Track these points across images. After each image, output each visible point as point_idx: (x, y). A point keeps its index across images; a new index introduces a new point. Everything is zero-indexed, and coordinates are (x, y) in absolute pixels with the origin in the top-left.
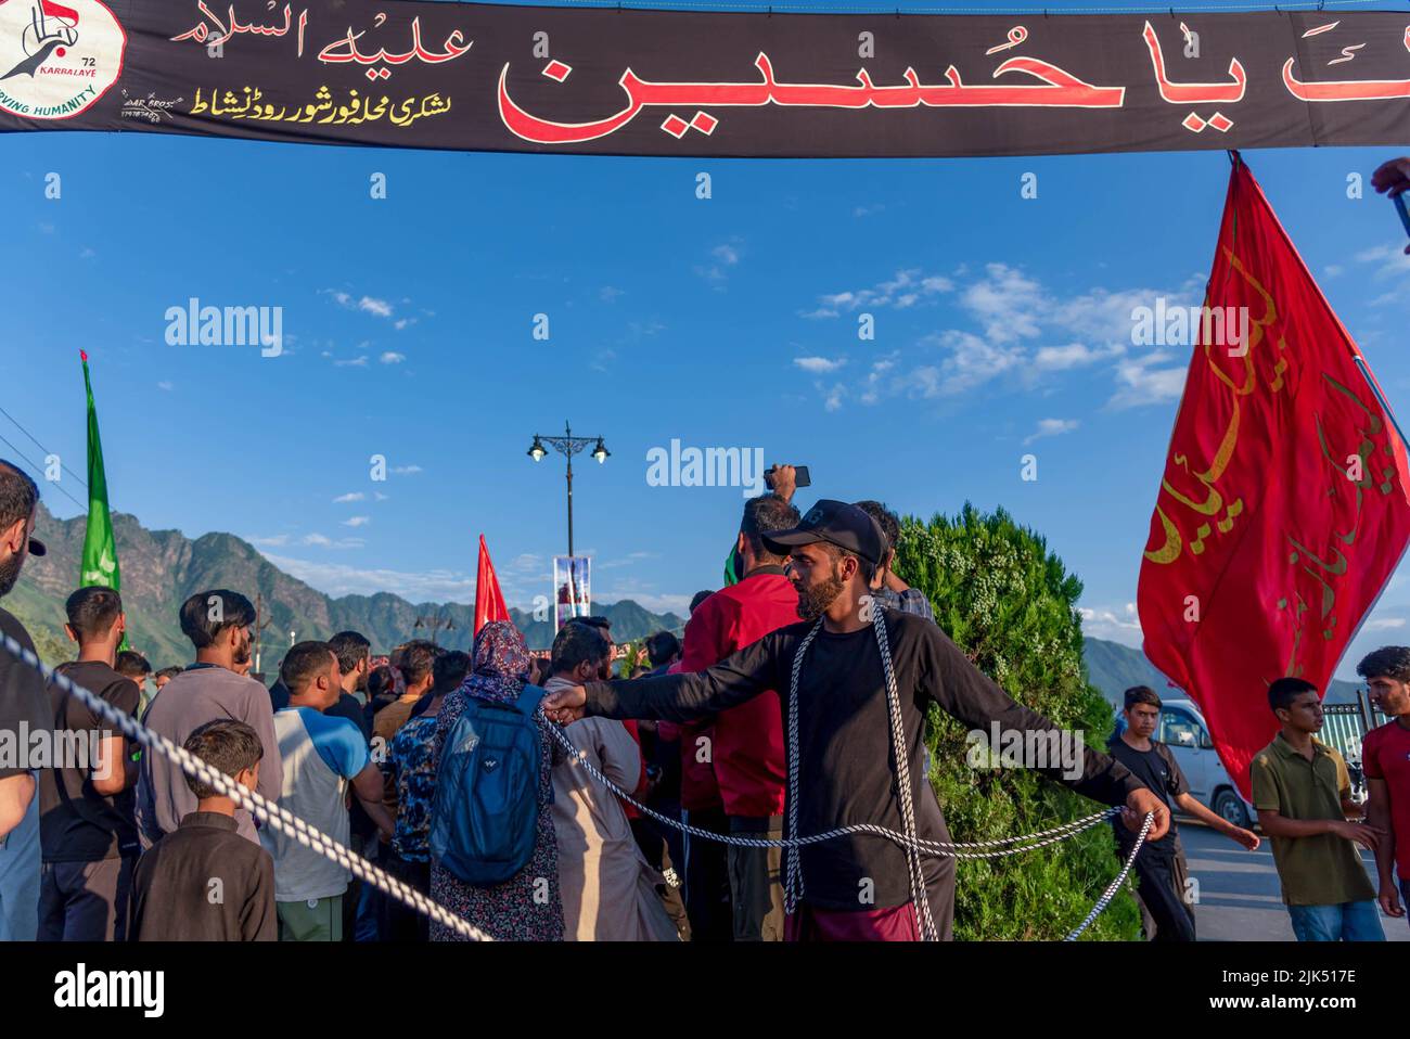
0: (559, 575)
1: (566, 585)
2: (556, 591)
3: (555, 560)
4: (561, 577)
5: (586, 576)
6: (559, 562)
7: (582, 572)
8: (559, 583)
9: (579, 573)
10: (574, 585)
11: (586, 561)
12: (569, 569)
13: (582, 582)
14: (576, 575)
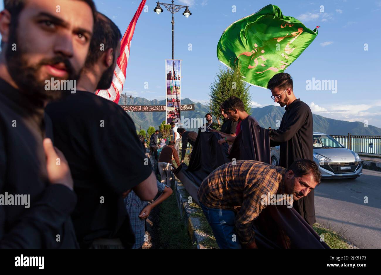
0: (167, 67)
1: (170, 72)
2: (166, 74)
3: (166, 60)
4: (169, 68)
5: (179, 68)
6: (168, 61)
7: (178, 66)
8: (167, 71)
9: (176, 67)
10: (174, 72)
11: (179, 61)
12: (172, 65)
13: (177, 71)
14: (175, 68)
